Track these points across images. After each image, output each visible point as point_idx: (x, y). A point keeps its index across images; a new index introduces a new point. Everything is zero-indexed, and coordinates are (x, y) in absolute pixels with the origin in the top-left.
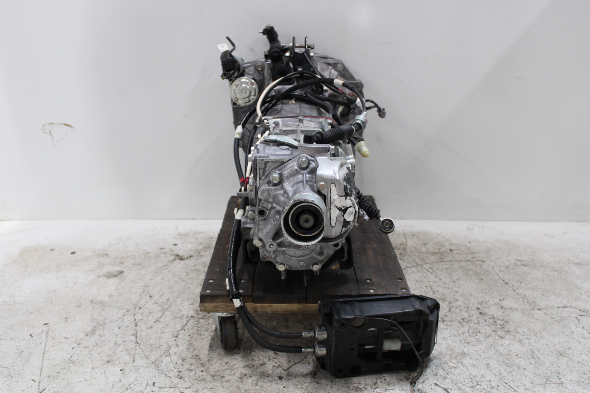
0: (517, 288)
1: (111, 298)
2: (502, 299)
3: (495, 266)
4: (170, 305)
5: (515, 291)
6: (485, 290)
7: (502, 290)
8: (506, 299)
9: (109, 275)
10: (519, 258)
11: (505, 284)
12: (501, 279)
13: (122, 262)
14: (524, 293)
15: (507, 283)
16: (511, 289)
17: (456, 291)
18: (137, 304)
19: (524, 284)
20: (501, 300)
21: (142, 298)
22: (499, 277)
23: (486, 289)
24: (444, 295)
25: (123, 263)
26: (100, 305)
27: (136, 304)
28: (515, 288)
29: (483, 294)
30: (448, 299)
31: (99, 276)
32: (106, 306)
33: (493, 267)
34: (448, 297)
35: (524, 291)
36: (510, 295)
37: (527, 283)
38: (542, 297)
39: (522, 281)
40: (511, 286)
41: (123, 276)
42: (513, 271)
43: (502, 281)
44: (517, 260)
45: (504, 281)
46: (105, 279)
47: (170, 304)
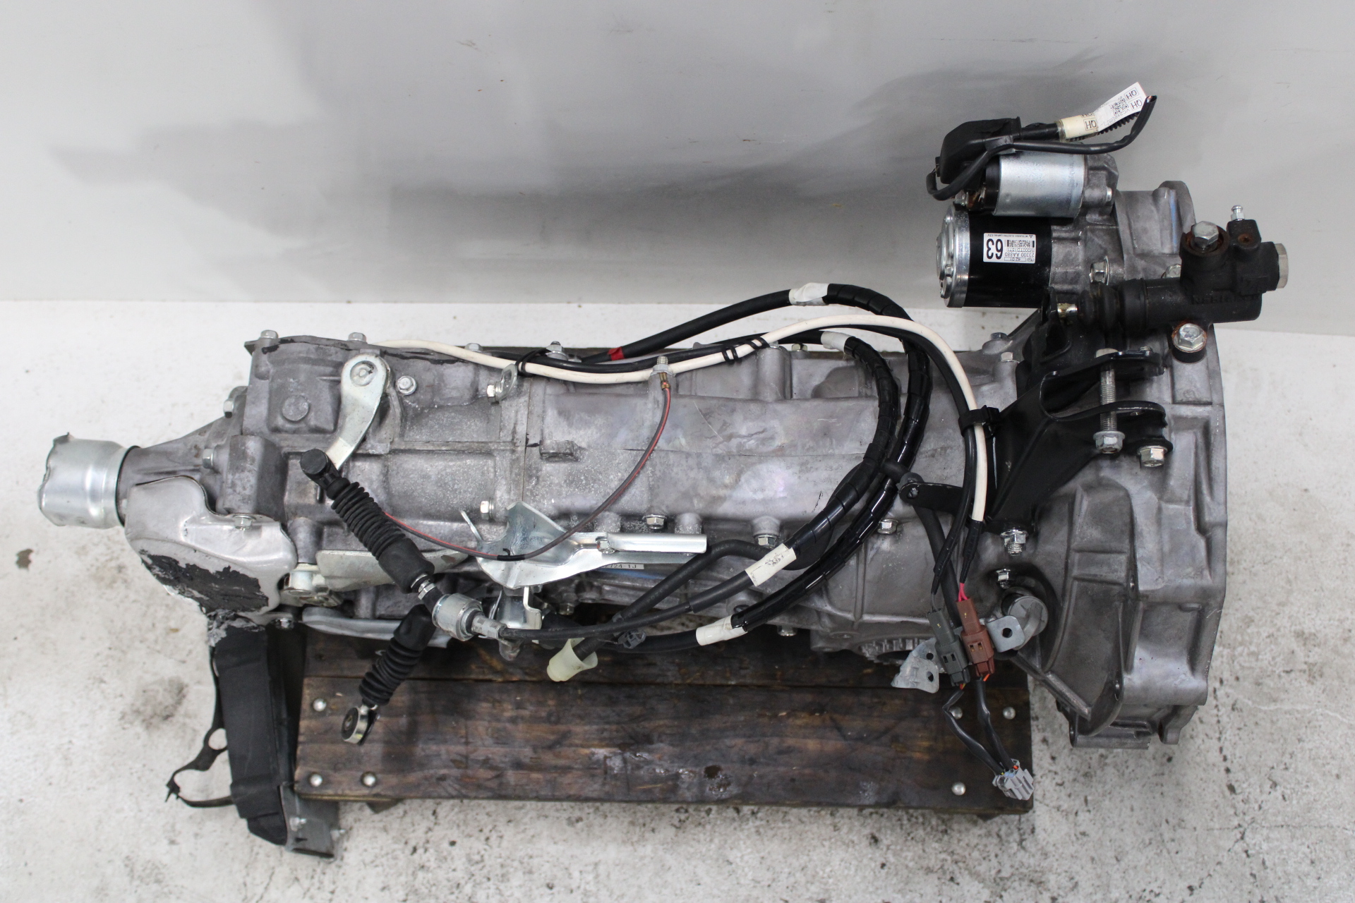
0: (1253, 820)
1: (174, 847)
2: (1195, 884)
3: (1226, 675)
4: (333, 892)
5: (1242, 838)
6: (1164, 825)
7: (1210, 830)
8: (1206, 882)
9: (149, 710)
10: (1308, 627)
11: (1227, 792)
12: (1225, 759)
13: (173, 624)
14: (1265, 846)
15: (1232, 789)
16: (1236, 822)
17: (1083, 834)
18: (248, 880)
19: (1278, 793)
20: (1191, 888)
21: (256, 849)
22: (1221, 750)
23: (1167, 822)
24: (1046, 855)
25: (176, 630)
26: (155, 887)
27: (245, 884)
28: (1247, 818)
29: (1150, 851)
30: (1052, 880)
31: (123, 717)
32: (170, 893)
33: (1217, 685)
34: (1055, 864)
35: (1267, 839)
36: (1225, 860)
37: (1288, 792)
38: (1307, 875)
39: (1278, 775)
40: (1241, 806)
41: (187, 715)
42: (1272, 707)
43: (1223, 766)
44: (1300, 635)
45: (1228, 770)
46: (139, 728)
47: (332, 887)
